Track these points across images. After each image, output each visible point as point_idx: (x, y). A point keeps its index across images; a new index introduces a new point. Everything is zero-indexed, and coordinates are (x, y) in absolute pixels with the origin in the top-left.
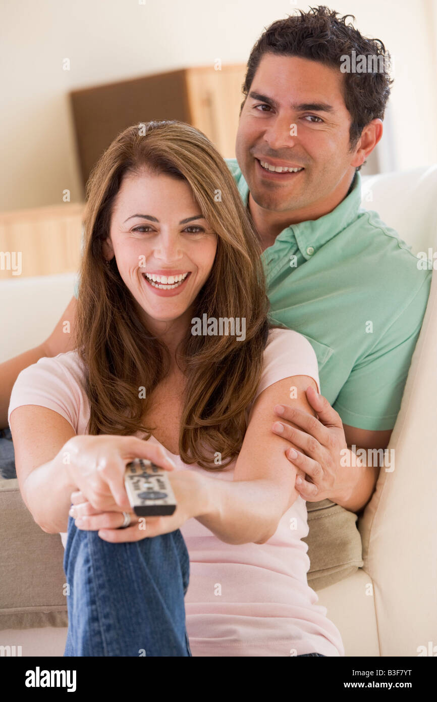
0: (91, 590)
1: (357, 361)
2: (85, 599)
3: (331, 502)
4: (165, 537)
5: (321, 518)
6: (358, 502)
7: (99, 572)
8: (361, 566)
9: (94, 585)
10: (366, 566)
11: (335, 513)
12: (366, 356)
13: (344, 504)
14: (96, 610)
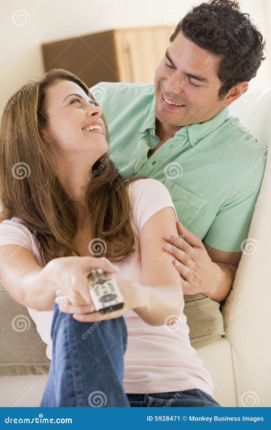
0: (67, 350)
1: (219, 209)
2: (63, 355)
3: (204, 295)
4: (114, 321)
5: (199, 305)
6: (221, 296)
7: (73, 339)
8: (223, 334)
9: (69, 346)
10: (227, 335)
11: (206, 302)
12: (225, 205)
13: (212, 297)
14: (70, 362)
